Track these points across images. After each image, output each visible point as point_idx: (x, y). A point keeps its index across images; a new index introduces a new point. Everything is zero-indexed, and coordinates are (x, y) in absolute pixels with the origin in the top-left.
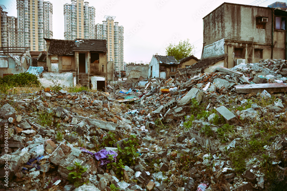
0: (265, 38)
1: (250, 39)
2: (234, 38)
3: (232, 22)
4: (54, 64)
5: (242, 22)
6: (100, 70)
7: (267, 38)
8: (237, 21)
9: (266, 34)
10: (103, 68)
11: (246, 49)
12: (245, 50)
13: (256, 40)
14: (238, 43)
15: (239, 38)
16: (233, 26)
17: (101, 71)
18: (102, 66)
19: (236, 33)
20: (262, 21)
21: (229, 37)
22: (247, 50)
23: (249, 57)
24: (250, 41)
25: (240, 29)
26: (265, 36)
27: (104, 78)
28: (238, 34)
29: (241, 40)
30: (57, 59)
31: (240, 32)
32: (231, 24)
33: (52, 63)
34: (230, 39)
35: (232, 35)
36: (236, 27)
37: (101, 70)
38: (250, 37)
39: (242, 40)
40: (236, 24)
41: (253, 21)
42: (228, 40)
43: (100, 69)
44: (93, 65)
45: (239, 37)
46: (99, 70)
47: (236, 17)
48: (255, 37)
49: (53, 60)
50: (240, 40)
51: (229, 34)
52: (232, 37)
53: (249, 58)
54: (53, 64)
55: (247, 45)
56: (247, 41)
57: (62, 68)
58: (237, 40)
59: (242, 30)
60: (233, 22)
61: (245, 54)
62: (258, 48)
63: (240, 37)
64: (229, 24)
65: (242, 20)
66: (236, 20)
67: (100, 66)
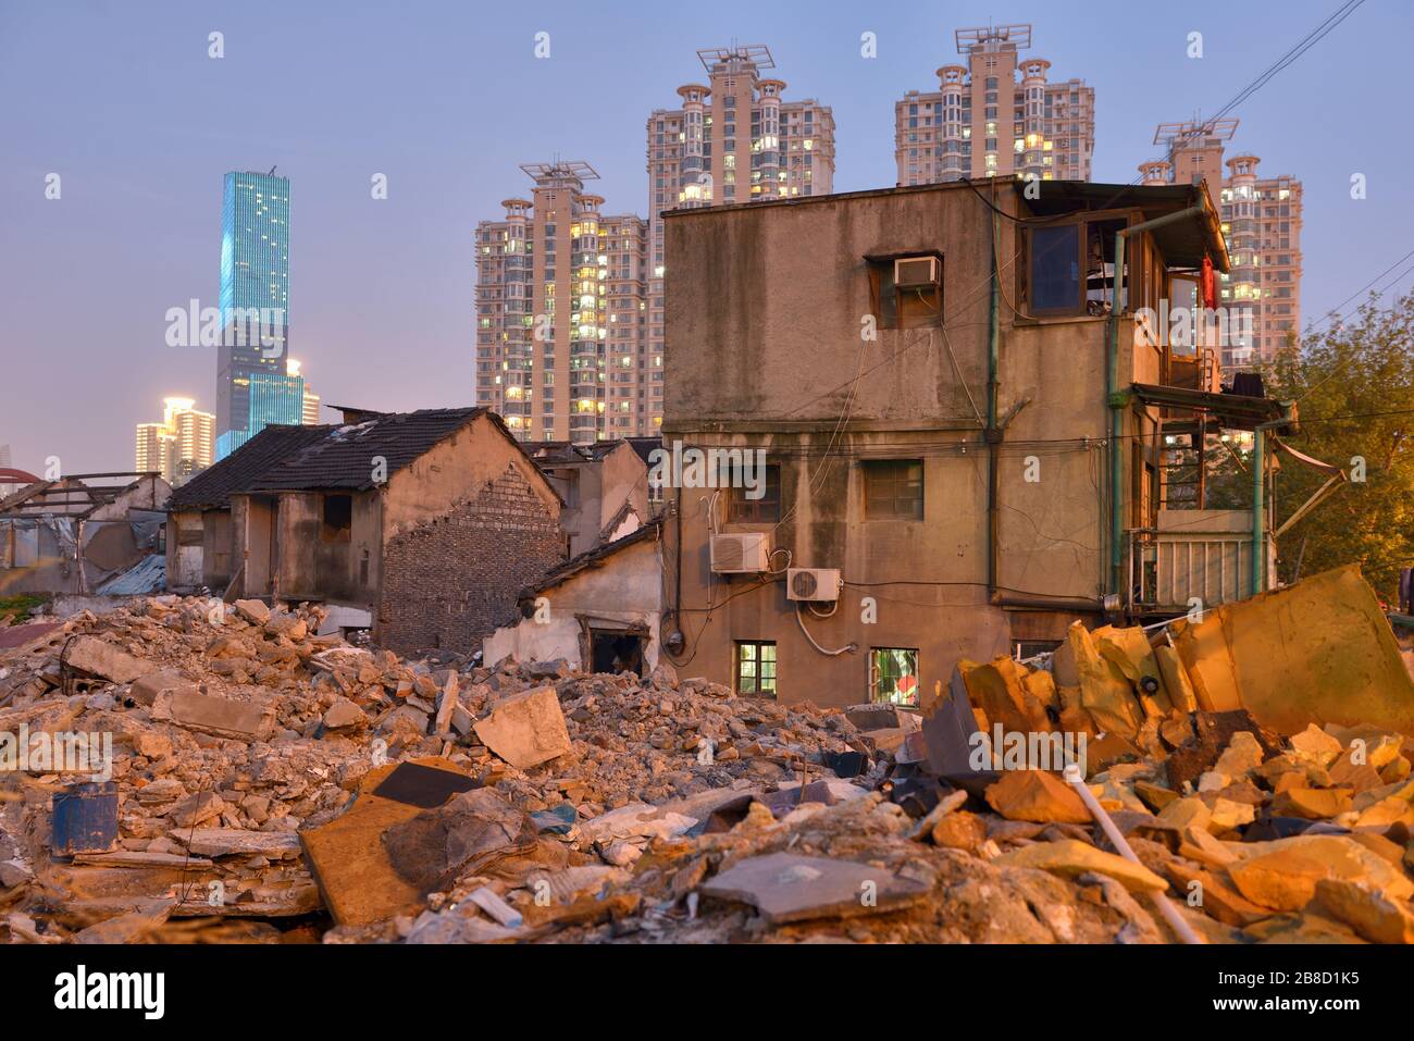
0: (936, 383)
1: (829, 400)
2: (719, 408)
3: (709, 314)
4: (192, 548)
5: (771, 307)
6: (355, 575)
7: (949, 379)
8: (742, 305)
9: (947, 355)
10: (364, 565)
11: (803, 467)
12: (797, 474)
13: (869, 405)
14: (746, 434)
15: (754, 402)
16: (716, 339)
17: (355, 580)
18: (360, 557)
19: (732, 373)
20: (897, 281)
21: (689, 406)
22: (811, 470)
23: (823, 514)
24: (827, 412)
25: (760, 348)
26: (936, 372)
27: (370, 614)
28: (744, 383)
29: (765, 416)
30: (200, 527)
31: (758, 367)
32: (701, 329)
33: (182, 544)
34: (694, 415)
35: (707, 392)
36: (732, 343)
37: (359, 574)
38: (828, 390)
39: (772, 415)
40: (733, 325)
41: (847, 286)
42: (686, 422)
43: (353, 570)
44: (328, 551)
45: (751, 398)
46: (351, 572)
47: (734, 284)
48: (858, 387)
49: (189, 533)
50: (759, 416)
51: (690, 387)
52: (707, 406)
53: (820, 519)
54: (186, 548)
55: (805, 440)
56: (807, 416)
57: (215, 568)
58: (738, 417)
59: (773, 354)
60: (716, 314)
61: (793, 496)
62: (891, 451)
63: (761, 398)
64: (690, 330)
65: (770, 291)
66: (734, 299)
67: (353, 555)
